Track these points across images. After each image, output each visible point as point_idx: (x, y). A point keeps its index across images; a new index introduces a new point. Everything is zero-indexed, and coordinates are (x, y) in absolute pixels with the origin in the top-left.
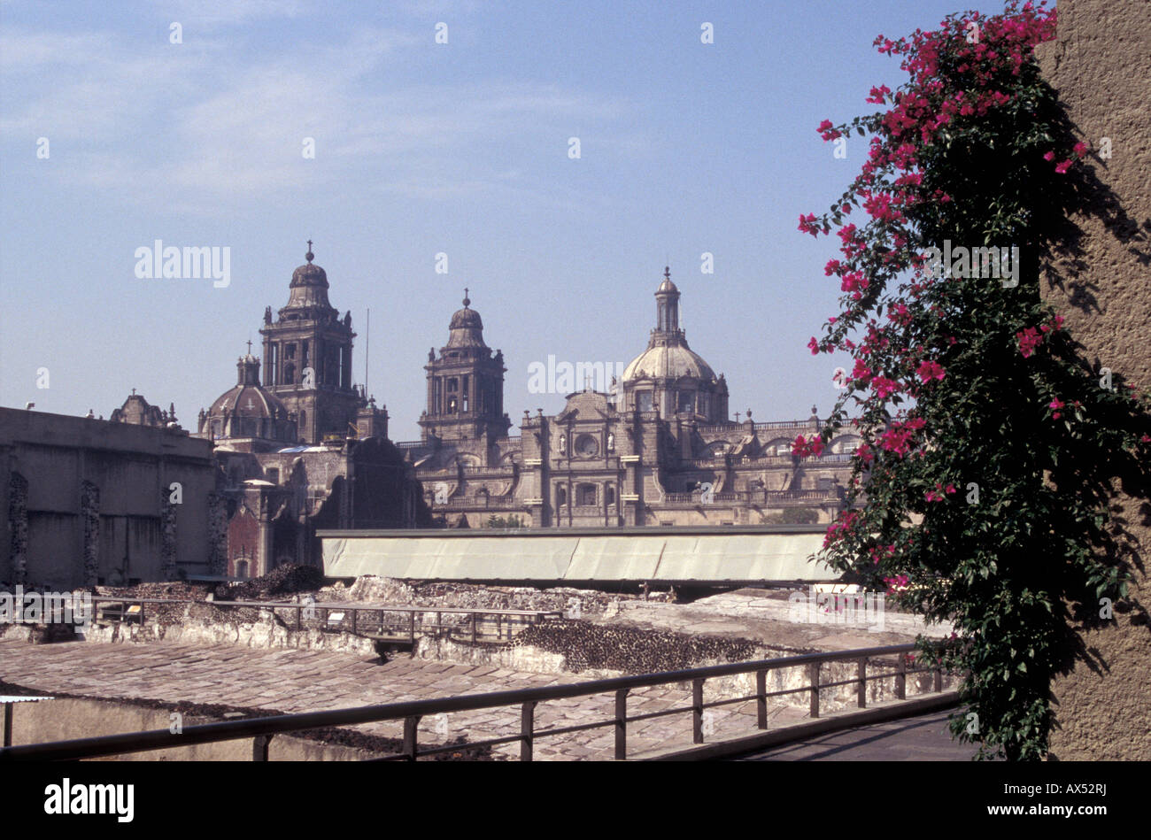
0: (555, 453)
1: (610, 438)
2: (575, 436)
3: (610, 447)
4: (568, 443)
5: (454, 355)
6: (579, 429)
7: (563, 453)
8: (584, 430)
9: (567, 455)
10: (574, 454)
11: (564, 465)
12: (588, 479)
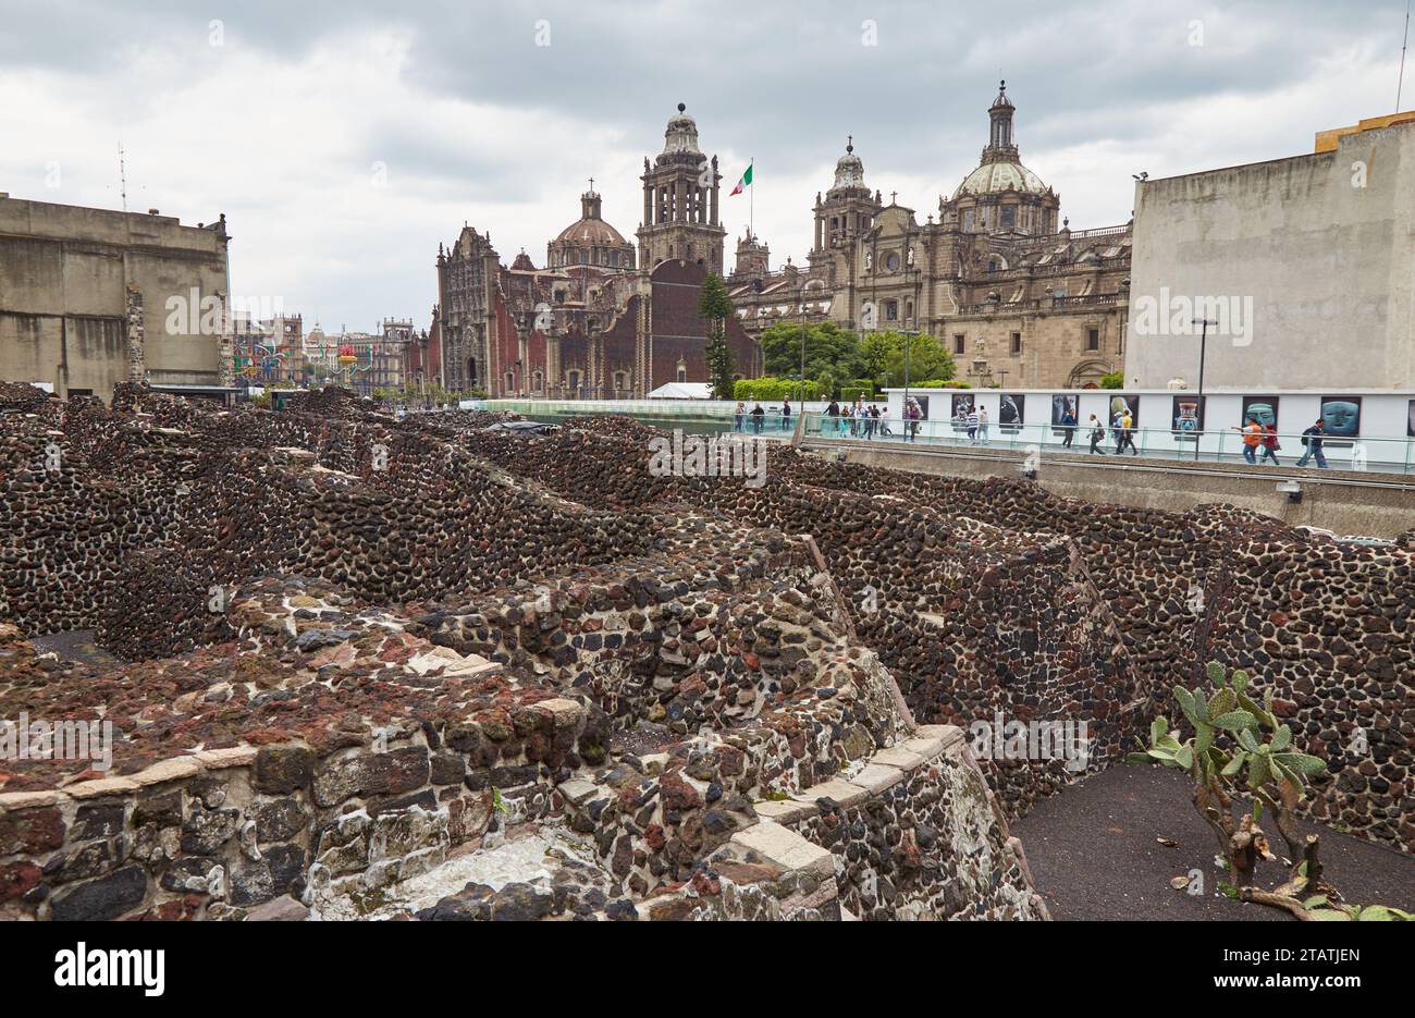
0: (862, 269)
1: (911, 253)
2: (880, 253)
3: (910, 262)
4: (874, 260)
5: (836, 197)
6: (882, 246)
7: (869, 270)
8: (888, 247)
9: (872, 272)
10: (879, 271)
11: (870, 282)
12: (890, 294)
